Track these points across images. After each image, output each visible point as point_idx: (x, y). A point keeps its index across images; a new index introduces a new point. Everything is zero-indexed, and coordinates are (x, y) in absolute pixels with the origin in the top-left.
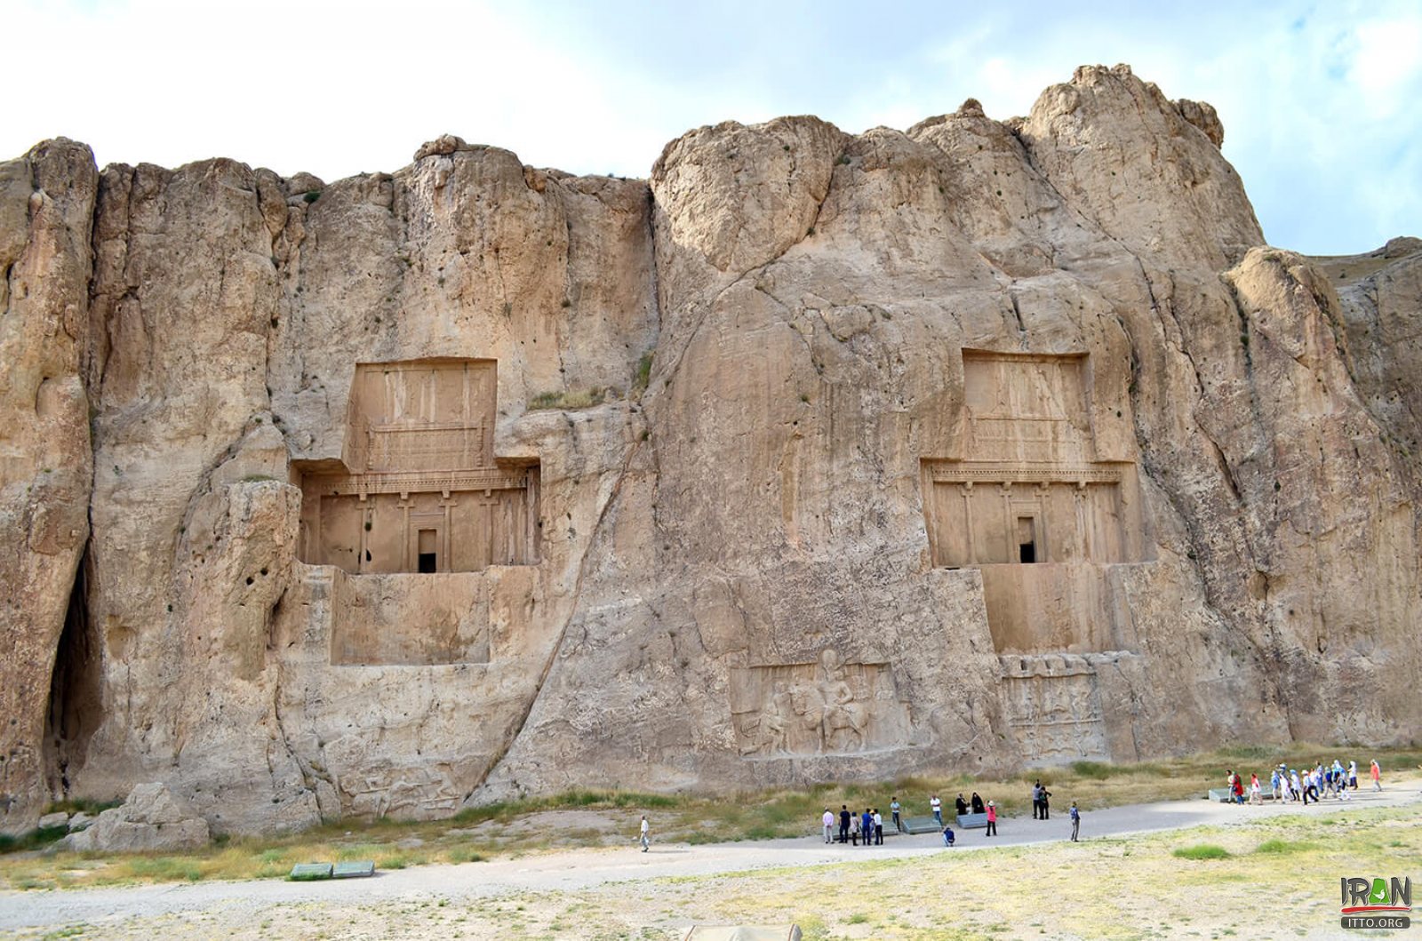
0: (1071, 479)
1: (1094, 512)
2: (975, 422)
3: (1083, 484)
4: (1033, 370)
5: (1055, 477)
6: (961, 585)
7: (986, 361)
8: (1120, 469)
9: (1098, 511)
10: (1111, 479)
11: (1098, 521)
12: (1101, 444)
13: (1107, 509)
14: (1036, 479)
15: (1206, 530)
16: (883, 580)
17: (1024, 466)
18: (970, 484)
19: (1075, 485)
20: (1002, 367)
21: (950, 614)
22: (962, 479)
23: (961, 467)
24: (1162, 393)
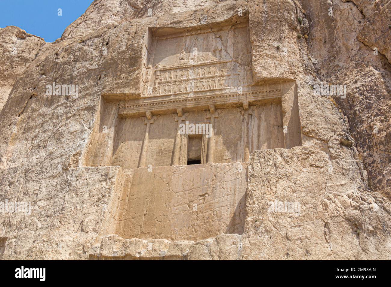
0: (235, 100)
1: (259, 126)
2: (158, 73)
3: (246, 104)
4: (211, 37)
5: (219, 101)
6: (97, 177)
7: (176, 38)
8: (280, 87)
9: (263, 124)
10: (272, 96)
11: (263, 132)
12: (258, 69)
13: (272, 122)
14: (203, 103)
15: (364, 118)
16: (40, 176)
17: (191, 95)
18: (148, 114)
19: (240, 106)
20: (188, 39)
21: (76, 200)
22: (141, 110)
23: (141, 102)
24: (331, 33)
